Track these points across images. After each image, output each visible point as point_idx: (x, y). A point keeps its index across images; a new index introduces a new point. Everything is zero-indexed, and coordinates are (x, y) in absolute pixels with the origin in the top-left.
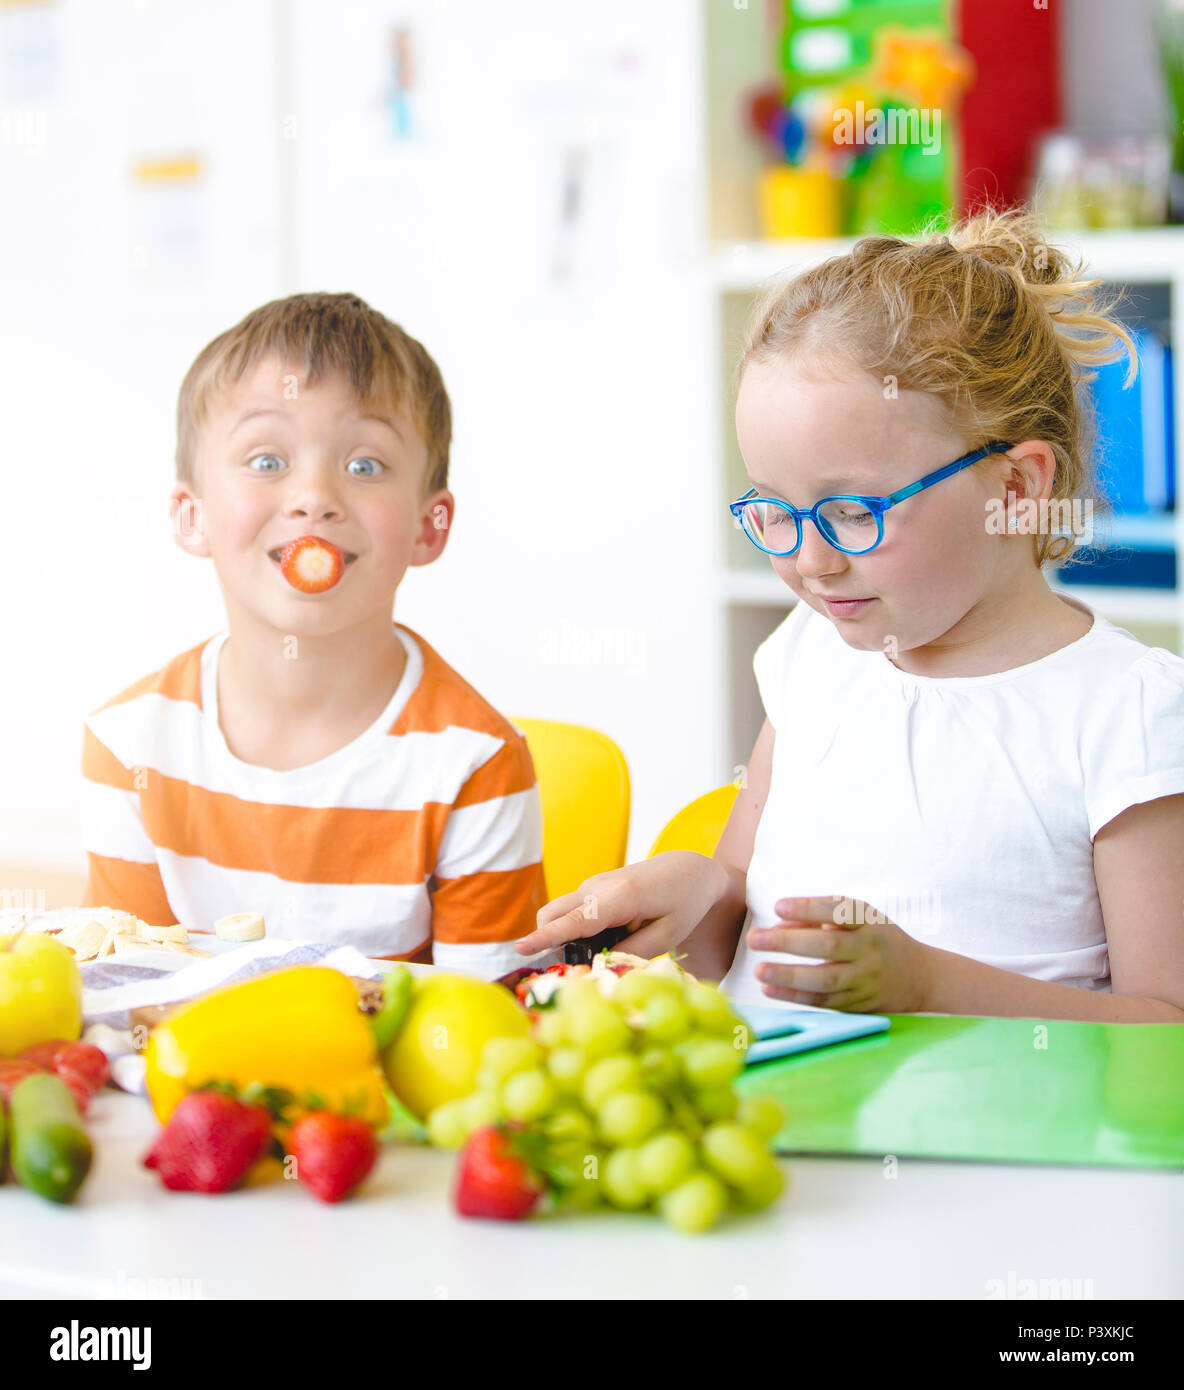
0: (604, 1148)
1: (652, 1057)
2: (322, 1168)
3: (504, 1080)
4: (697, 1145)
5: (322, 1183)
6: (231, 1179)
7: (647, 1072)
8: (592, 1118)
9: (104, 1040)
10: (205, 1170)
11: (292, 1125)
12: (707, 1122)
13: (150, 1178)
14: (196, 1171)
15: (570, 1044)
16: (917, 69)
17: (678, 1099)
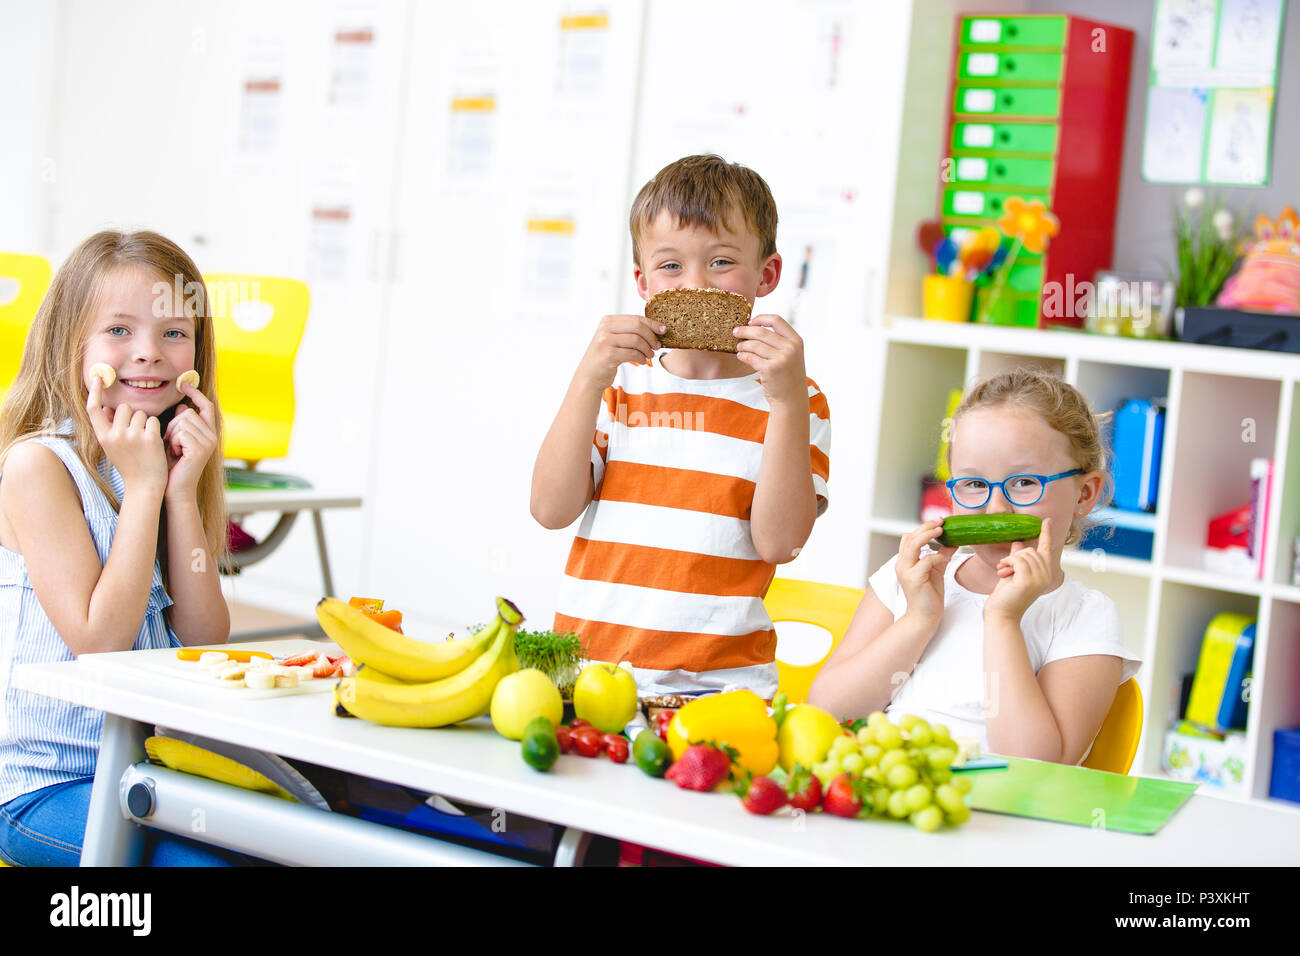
0: (890, 789)
1: (913, 752)
3: (841, 758)
4: (933, 793)
6: (708, 787)
7: (910, 758)
10: (698, 780)
11: (737, 765)
12: (937, 784)
14: (695, 780)
15: (875, 743)
16: (1028, 222)
17: (924, 772)
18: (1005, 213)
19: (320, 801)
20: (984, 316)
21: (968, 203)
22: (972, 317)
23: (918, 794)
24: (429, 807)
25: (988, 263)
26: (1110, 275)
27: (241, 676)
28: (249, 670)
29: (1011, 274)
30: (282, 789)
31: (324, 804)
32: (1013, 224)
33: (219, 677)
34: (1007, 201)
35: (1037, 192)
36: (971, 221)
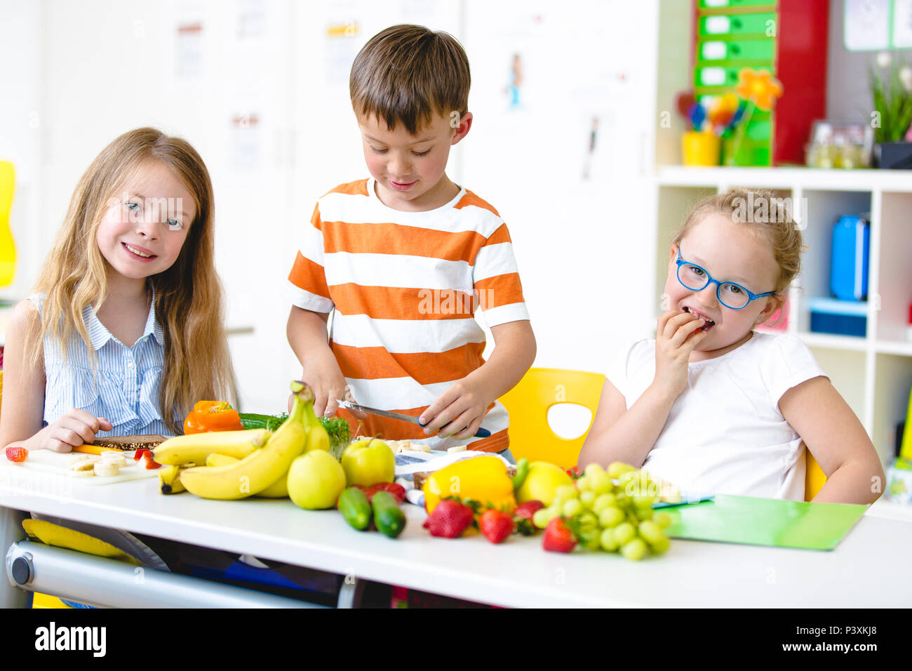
0: (601, 528)
1: (620, 495)
2: (493, 530)
3: (563, 503)
4: (637, 529)
5: (492, 536)
6: (457, 534)
7: (618, 501)
8: (597, 517)
9: (403, 483)
10: (448, 529)
11: (481, 515)
12: (640, 520)
13: (427, 532)
14: (444, 529)
15: (589, 489)
16: (758, 87)
17: (630, 512)
18: (741, 82)
19: (161, 563)
20: (729, 160)
21: (713, 76)
22: (721, 161)
23: (624, 531)
24: (241, 562)
25: (730, 120)
26: (825, 122)
27: (91, 467)
28: (97, 462)
29: (748, 128)
30: (128, 555)
31: (164, 565)
32: (747, 90)
33: (73, 469)
34: (741, 72)
35: (764, 64)
36: (715, 90)
